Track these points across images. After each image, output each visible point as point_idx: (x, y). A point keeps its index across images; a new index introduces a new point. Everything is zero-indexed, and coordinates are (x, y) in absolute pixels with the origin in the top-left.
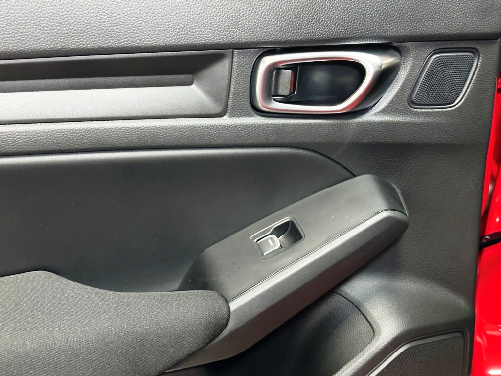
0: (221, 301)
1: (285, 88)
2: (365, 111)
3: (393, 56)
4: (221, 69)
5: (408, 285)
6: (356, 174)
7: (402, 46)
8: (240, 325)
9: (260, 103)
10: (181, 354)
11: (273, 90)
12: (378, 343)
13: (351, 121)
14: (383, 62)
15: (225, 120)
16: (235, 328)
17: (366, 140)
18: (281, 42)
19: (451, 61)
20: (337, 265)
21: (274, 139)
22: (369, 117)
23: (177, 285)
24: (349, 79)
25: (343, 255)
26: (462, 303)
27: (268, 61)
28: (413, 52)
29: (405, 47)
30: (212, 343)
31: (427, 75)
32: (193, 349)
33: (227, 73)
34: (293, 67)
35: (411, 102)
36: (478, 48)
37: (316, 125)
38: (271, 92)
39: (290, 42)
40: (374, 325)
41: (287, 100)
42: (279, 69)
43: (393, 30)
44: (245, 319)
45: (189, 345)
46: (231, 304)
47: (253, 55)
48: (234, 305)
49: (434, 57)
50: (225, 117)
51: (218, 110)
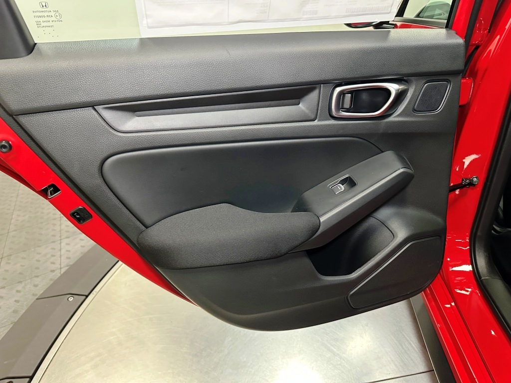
0: (316, 217)
1: (347, 104)
2: (390, 115)
3: (404, 84)
4: (314, 95)
5: (411, 212)
6: (383, 150)
7: (408, 79)
8: (326, 229)
9: (334, 113)
10: (297, 243)
11: (341, 106)
12: (396, 241)
13: (382, 121)
14: (400, 88)
15: (316, 123)
16: (323, 230)
17: (390, 132)
18: (346, 79)
19: (435, 87)
20: (376, 198)
21: (340, 132)
22: (391, 119)
23: (291, 210)
24: (380, 99)
25: (380, 192)
26: (439, 220)
27: (338, 89)
28: (414, 83)
29: (410, 80)
30: (310, 239)
31: (423, 95)
32: (302, 241)
33: (317, 98)
34: (351, 92)
35: (414, 110)
36: (450, 79)
37: (363, 123)
38: (340, 107)
39: (351, 78)
40: (393, 232)
41: (348, 111)
42: (344, 94)
43: (405, 70)
44: (329, 226)
45: (301, 240)
46: (320, 219)
47: (331, 86)
48: (322, 219)
49: (426, 85)
50: (316, 121)
51: (313, 117)
